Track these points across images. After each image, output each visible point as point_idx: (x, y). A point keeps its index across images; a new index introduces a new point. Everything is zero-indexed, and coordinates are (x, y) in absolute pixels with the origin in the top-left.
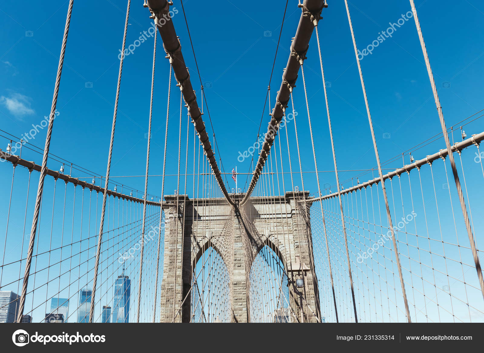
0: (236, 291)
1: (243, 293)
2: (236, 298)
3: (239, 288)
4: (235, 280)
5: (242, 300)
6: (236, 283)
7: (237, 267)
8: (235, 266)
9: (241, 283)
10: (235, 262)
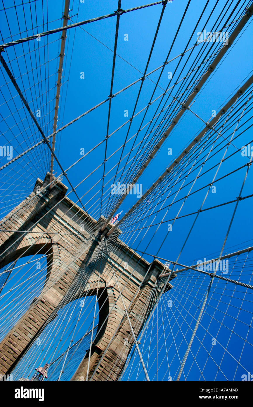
0: (38, 309)
1: (44, 317)
2: (32, 317)
3: (44, 309)
4: (46, 298)
5: (35, 325)
6: (44, 301)
7: (58, 287)
8: (57, 284)
9: (49, 305)
10: (60, 281)
